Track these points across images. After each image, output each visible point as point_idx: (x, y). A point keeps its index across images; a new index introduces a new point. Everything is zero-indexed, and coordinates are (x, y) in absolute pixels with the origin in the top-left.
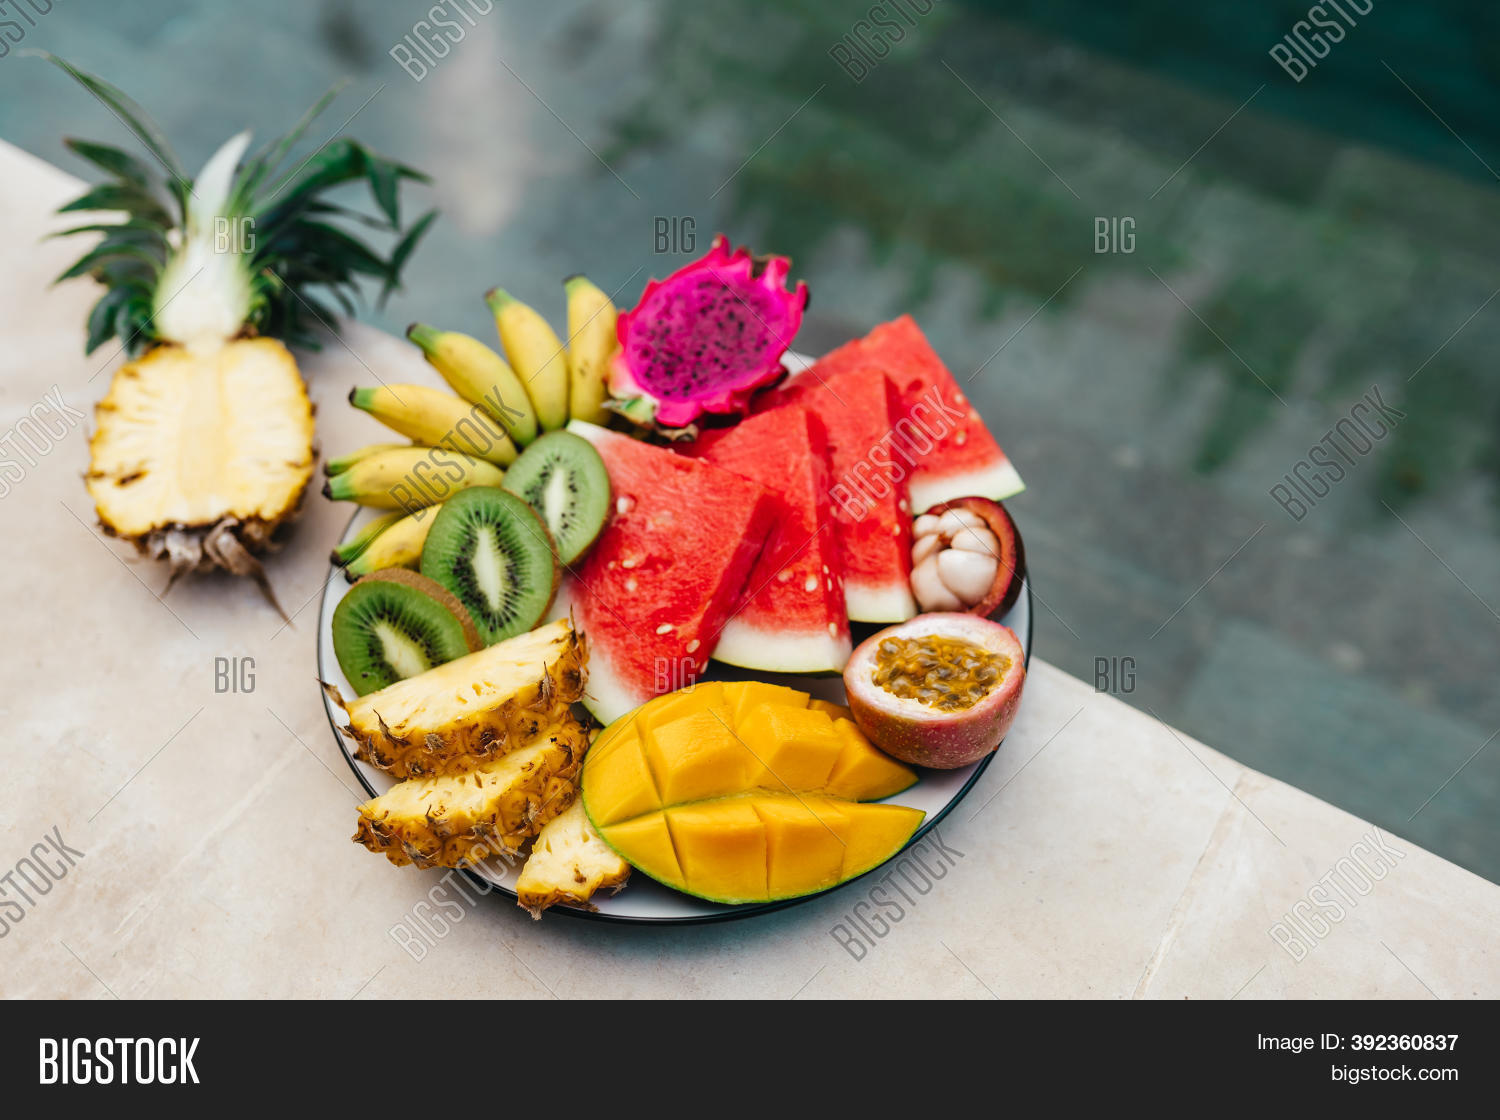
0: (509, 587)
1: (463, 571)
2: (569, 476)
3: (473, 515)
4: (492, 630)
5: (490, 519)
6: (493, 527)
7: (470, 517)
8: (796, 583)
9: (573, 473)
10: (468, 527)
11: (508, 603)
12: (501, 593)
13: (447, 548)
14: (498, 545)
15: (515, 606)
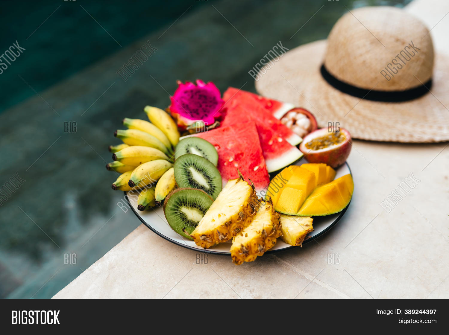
0: (208, 180)
1: (192, 183)
2: (196, 148)
3: (185, 165)
4: (212, 194)
5: (190, 163)
6: (193, 165)
7: (184, 166)
8: (276, 142)
9: (196, 146)
10: (185, 169)
11: (210, 184)
12: (207, 183)
13: (183, 178)
14: (197, 170)
15: (214, 184)
